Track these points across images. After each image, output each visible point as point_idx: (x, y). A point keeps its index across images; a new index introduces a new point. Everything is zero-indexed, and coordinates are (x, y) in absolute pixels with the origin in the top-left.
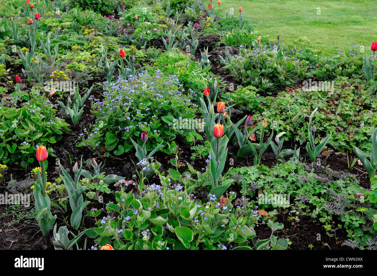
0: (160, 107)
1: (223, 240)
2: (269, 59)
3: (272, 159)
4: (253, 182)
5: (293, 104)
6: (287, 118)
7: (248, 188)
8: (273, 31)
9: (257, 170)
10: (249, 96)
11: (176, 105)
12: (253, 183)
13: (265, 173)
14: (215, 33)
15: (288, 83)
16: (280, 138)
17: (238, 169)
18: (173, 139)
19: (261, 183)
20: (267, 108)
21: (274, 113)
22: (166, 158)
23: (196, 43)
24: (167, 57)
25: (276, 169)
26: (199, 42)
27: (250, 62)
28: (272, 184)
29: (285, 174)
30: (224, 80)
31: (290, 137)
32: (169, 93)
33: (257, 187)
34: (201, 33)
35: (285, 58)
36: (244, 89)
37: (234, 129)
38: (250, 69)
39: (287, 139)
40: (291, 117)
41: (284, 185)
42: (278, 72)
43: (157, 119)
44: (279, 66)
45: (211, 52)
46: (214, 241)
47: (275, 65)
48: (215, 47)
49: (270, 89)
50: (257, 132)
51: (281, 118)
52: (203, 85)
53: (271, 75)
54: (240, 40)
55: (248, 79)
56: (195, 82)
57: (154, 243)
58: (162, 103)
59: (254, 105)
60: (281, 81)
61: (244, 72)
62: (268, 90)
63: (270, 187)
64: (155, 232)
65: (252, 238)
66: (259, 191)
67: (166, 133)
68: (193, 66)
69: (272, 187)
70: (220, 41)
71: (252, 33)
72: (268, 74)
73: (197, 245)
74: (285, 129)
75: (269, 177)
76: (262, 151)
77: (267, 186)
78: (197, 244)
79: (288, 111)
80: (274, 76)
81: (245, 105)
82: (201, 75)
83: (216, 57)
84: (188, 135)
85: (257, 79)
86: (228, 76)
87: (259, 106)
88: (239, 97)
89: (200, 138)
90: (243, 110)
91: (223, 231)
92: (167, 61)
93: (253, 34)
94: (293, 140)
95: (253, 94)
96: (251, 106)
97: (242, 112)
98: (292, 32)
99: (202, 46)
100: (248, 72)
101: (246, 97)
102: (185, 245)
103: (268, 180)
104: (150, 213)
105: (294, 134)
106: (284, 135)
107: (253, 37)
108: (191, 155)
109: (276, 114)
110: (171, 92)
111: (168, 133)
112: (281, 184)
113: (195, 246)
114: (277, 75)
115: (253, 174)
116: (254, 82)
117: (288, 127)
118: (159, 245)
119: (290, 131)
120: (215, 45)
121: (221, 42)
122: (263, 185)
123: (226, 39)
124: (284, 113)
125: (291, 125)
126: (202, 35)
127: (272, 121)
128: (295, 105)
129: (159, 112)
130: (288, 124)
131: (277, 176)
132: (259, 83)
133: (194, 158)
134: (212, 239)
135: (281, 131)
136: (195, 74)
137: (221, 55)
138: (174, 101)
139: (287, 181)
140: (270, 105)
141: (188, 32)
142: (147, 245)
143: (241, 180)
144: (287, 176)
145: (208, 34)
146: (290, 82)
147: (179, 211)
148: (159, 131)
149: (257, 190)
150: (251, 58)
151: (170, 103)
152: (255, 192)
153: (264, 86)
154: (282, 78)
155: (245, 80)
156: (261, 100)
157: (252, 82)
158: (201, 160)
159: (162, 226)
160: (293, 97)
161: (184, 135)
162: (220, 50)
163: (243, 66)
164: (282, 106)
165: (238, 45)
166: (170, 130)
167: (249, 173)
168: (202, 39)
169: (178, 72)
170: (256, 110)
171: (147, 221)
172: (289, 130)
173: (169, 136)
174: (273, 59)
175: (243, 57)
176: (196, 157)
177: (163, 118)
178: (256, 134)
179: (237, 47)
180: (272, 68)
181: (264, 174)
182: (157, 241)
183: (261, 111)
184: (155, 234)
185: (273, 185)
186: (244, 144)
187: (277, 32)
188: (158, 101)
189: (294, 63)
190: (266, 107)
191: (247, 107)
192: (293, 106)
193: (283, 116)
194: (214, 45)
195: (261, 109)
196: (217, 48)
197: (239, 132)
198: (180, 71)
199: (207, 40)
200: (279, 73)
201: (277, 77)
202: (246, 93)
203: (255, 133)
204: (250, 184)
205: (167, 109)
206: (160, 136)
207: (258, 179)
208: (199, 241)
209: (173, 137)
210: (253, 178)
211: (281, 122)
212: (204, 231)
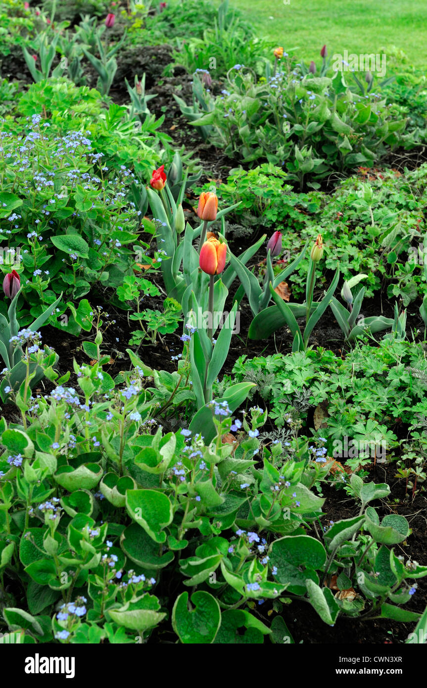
0: (46, 210)
1: (245, 522)
2: (313, 96)
3: (336, 344)
4: (300, 390)
5: (379, 207)
6: (368, 242)
7: (288, 404)
8: (306, 41)
9: (309, 361)
10: (266, 190)
11: (89, 205)
12: (302, 393)
13: (329, 366)
14: (158, 42)
15: (360, 158)
16: (355, 290)
17: (259, 361)
18: (83, 294)
19: (319, 393)
20: (312, 219)
21: (334, 229)
22: (65, 344)
23: (110, 66)
24: (49, 91)
25: (356, 356)
26: (119, 64)
27: (262, 108)
28: (348, 395)
29: (381, 368)
30: (192, 158)
31: (376, 288)
32: (69, 174)
33: (311, 401)
34: (119, 45)
35: (351, 96)
36: (253, 172)
37: (238, 269)
38: (263, 124)
39: (369, 293)
40: (377, 238)
41: (380, 395)
42: (335, 130)
43: (41, 242)
44: (336, 115)
45: (153, 89)
46: (224, 526)
47: (327, 114)
48: (161, 77)
49: (315, 175)
50: (292, 279)
51: (353, 241)
52: (148, 162)
53: (318, 139)
54: (225, 59)
55: (259, 151)
56: (127, 154)
57: (72, 531)
58: (53, 201)
59: (279, 213)
60: (344, 153)
61: (248, 132)
62: (309, 176)
63: (345, 401)
64: (71, 507)
65: (313, 520)
66: (316, 413)
67: (64, 278)
68: (115, 116)
69: (350, 401)
70: (173, 61)
71: (256, 41)
72: (309, 137)
73: (181, 537)
74: (365, 268)
75: (339, 377)
76: (311, 321)
77: (336, 399)
78: (182, 533)
79: (370, 223)
80: (325, 142)
81: (256, 212)
82: (137, 138)
83: (167, 103)
84: (122, 285)
85: (281, 150)
86: (202, 146)
87: (293, 215)
88: (240, 192)
89: (152, 290)
90: (253, 227)
91: (245, 500)
92: (49, 101)
93: (258, 43)
94: (385, 296)
95: (275, 186)
96: (271, 216)
97: (251, 231)
98: (355, 42)
99: (127, 73)
100: (258, 131)
101: (260, 192)
102: (152, 535)
103: (337, 385)
104: (56, 460)
105: (385, 281)
106: (363, 283)
107: (257, 50)
108: (131, 337)
109: (339, 232)
110: (74, 173)
111: (69, 279)
112: (373, 393)
113: (177, 538)
114: (332, 138)
115: (301, 370)
116: (274, 157)
117: (371, 264)
118: (87, 536)
119: (378, 274)
120: (160, 73)
121: (177, 65)
122: (326, 396)
123: (190, 57)
124: (357, 228)
125: (377, 258)
126: (123, 49)
127: (331, 249)
128: (385, 208)
129: (43, 225)
130: (370, 255)
131: (360, 374)
132: (286, 161)
133: (139, 343)
134: (219, 519)
135: (353, 273)
136: (123, 137)
137: (180, 97)
138: (82, 196)
139: (386, 384)
140: (320, 214)
141: (86, 41)
142: (53, 540)
143: (270, 387)
144: (385, 374)
145: (138, 46)
146: (366, 156)
147: (129, 454)
148: (47, 272)
149: (311, 410)
150: (264, 97)
151: (72, 203)
152: (306, 416)
153: (302, 167)
154: (345, 144)
155: (249, 153)
156: (298, 200)
157: (269, 157)
158: (156, 349)
159: (89, 492)
160: (379, 189)
161: (111, 285)
162: (174, 84)
163: (244, 117)
164: (352, 212)
165: (222, 71)
166: (75, 270)
167: (288, 368)
168: (126, 57)
169: (82, 129)
170: (286, 226)
171: (50, 482)
172: (374, 269)
173: (73, 286)
174: (321, 98)
175: (241, 94)
176: (144, 342)
177: (56, 241)
178: (290, 283)
179: (218, 77)
180: (318, 120)
181: (326, 370)
182: (80, 527)
183: (297, 227)
184: (72, 512)
185: (352, 396)
186: (263, 306)
187: (314, 42)
188: (42, 197)
189: (374, 108)
190: (308, 217)
191: (261, 218)
192: (380, 210)
193: (356, 237)
194: (157, 72)
195: (298, 222)
196: (168, 79)
197: (250, 276)
198: (85, 127)
199: (139, 59)
200: (336, 134)
201: (333, 144)
202: (259, 182)
203: (287, 280)
204: (293, 395)
205: (64, 218)
206: (50, 287)
207: (313, 381)
208: (186, 524)
209: (82, 289)
210: (301, 379)
211: (354, 251)
212: (198, 499)
